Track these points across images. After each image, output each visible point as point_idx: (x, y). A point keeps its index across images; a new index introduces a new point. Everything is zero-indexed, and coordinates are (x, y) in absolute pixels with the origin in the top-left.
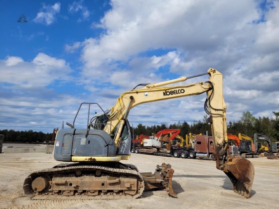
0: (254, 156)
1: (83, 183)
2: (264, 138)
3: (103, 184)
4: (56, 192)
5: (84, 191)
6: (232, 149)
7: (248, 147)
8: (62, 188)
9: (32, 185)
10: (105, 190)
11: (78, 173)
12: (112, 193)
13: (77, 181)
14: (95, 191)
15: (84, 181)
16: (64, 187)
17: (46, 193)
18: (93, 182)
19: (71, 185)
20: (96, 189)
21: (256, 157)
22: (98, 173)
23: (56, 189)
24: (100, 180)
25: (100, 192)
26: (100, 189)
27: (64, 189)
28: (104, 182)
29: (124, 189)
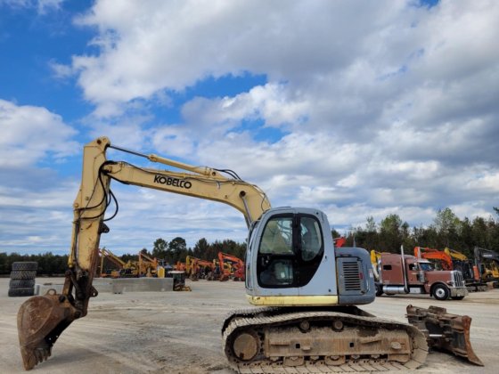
0: (478, 287)
1: (317, 343)
2: (490, 256)
3: (352, 345)
4: (275, 360)
5: (322, 358)
6: (453, 276)
7: (468, 273)
8: (284, 353)
9: (235, 348)
10: (356, 355)
11: (305, 326)
12: (366, 360)
13: (308, 340)
14: (341, 357)
15: (319, 340)
16: (287, 350)
17: (257, 362)
18: (335, 341)
19: (298, 346)
20: (341, 354)
21: (483, 291)
22: (338, 325)
23: (274, 355)
24: (346, 337)
25: (348, 357)
26: (347, 353)
27: (289, 355)
28: (353, 340)
29: (389, 352)
